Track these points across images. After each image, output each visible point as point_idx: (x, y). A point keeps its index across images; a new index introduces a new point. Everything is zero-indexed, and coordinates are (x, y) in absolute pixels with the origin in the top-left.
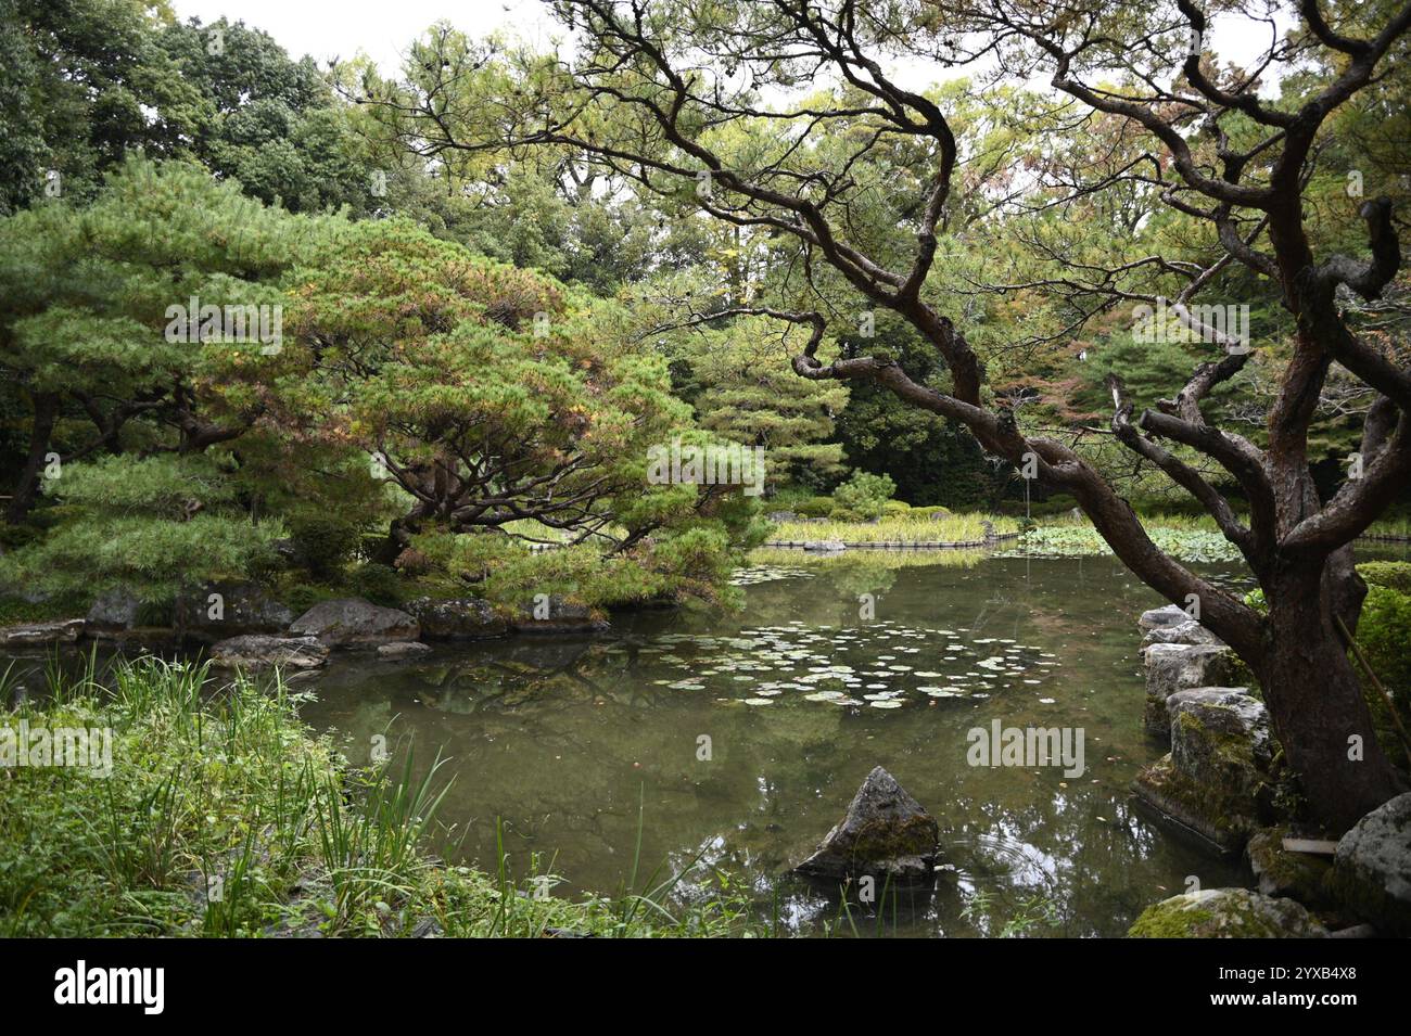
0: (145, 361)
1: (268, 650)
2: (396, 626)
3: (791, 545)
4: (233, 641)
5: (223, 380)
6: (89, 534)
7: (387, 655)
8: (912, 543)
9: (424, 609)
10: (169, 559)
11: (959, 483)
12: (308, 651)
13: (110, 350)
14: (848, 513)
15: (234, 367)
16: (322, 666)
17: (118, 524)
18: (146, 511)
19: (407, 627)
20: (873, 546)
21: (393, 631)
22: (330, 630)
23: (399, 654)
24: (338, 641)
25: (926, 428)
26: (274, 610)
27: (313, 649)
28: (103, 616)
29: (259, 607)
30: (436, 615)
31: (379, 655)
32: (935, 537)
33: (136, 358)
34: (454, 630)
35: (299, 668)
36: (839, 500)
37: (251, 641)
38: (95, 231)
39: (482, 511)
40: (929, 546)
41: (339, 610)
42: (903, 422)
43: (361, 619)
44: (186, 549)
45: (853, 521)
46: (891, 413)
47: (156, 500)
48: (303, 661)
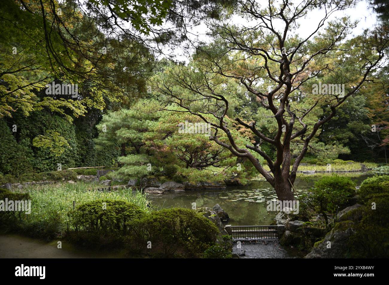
0: (135, 138)
1: (154, 190)
2: (180, 187)
3: (301, 172)
4: (148, 188)
5: (146, 141)
6: (124, 168)
7: (176, 192)
8: (336, 171)
9: (186, 184)
10: (136, 173)
11: (364, 153)
12: (160, 190)
13: (129, 136)
14: (321, 163)
15: (148, 138)
16: (163, 193)
17: (129, 167)
18: (134, 164)
19: (182, 187)
20: (324, 172)
21: (179, 188)
22: (167, 187)
23: (178, 192)
24: (168, 189)
25: (348, 138)
26: (158, 183)
27: (161, 190)
28: (130, 184)
29: (155, 183)
30: (188, 185)
31: (175, 192)
32: (344, 169)
33: (134, 137)
34: (192, 188)
35: (158, 193)
36: (319, 159)
37: (151, 188)
38: (128, 114)
39: (201, 164)
40: (341, 172)
41: (169, 183)
42: (341, 137)
43: (173, 185)
44: (139, 171)
45: (323, 165)
46: (337, 135)
47: (135, 162)
48: (159, 192)
